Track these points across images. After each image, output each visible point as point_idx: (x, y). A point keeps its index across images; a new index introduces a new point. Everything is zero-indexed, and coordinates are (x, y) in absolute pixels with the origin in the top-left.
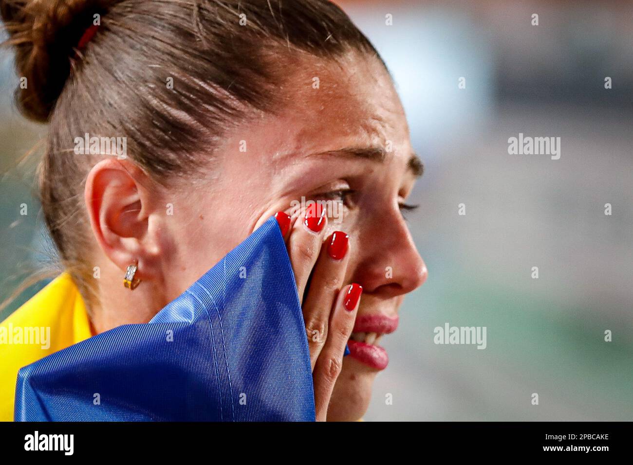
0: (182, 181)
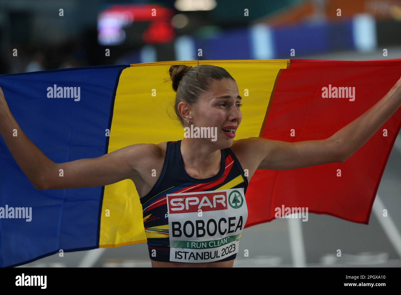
0: (194, 105)
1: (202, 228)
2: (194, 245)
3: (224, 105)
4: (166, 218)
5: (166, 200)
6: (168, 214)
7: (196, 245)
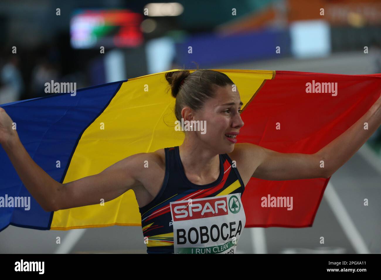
1: (206, 234)
2: (199, 251)
3: (228, 112)
4: (170, 226)
5: (169, 208)
6: (172, 222)
7: (200, 252)
